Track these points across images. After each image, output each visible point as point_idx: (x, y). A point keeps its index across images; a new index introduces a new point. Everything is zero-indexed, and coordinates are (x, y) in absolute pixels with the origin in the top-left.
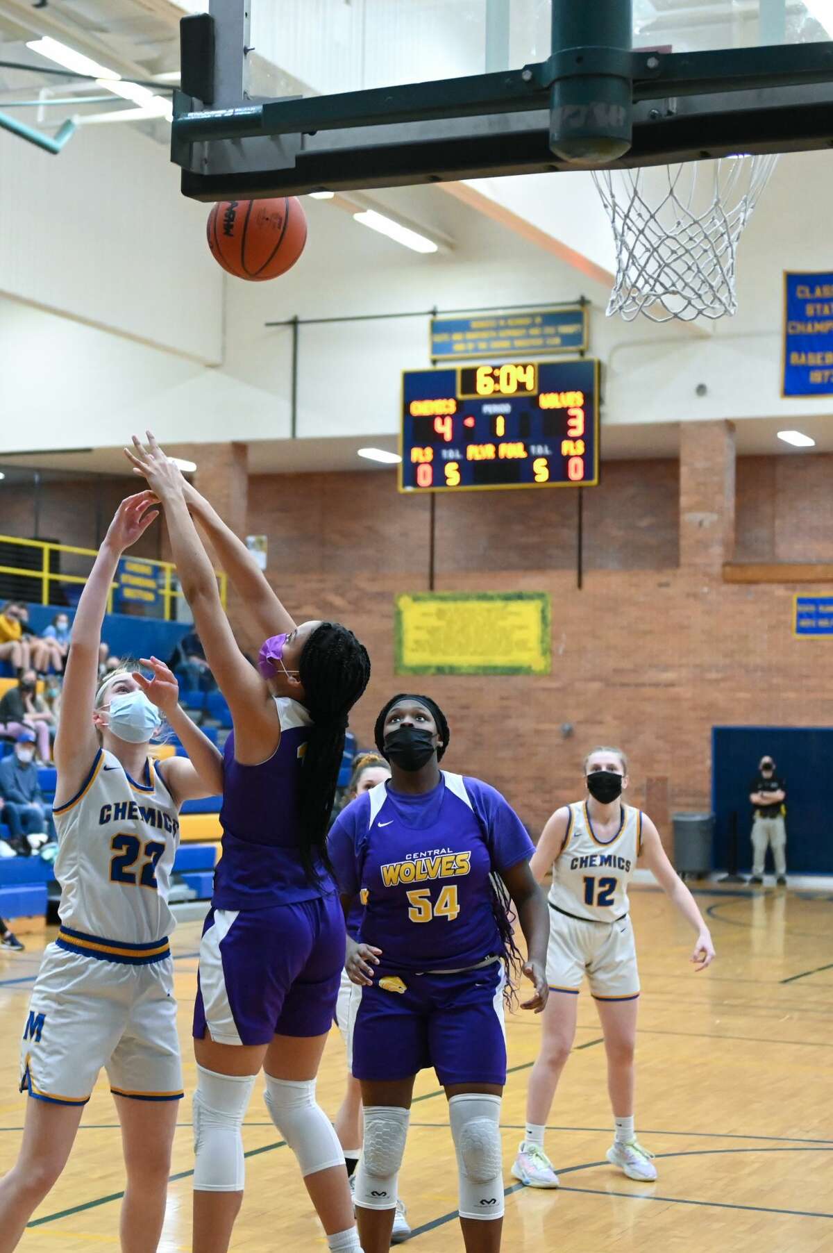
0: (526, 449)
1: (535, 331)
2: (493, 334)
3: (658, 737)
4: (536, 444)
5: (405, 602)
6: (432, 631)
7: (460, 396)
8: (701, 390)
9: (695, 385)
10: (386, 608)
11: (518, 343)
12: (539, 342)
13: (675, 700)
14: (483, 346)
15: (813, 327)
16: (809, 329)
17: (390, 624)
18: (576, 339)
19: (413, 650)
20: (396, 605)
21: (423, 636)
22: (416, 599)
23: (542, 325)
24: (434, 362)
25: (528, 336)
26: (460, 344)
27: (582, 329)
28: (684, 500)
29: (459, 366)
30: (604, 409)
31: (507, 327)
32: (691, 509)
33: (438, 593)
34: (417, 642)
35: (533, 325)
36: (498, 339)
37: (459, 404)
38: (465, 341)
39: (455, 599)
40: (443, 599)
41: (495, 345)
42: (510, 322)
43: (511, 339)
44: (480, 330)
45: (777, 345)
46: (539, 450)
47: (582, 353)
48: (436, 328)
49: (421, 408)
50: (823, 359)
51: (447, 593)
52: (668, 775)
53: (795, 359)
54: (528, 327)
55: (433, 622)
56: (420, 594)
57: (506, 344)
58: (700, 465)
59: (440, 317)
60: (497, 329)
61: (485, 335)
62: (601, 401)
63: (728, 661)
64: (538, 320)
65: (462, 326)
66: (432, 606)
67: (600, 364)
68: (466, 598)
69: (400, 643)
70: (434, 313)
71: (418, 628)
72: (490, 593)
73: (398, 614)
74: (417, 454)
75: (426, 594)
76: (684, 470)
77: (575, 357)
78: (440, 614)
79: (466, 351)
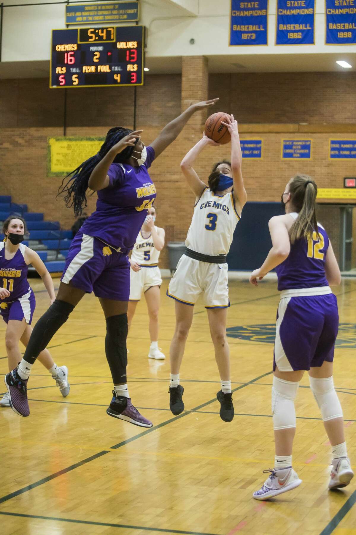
0: (110, 68)
1: (115, 12)
2: (95, 13)
3: (170, 206)
4: (115, 66)
5: (52, 141)
6: (65, 155)
7: (79, 43)
8: (192, 41)
9: (189, 39)
10: (44, 144)
11: (107, 18)
12: (117, 17)
13: (179, 188)
14: (90, 18)
15: (243, 13)
16: (242, 14)
17: (45, 152)
18: (134, 16)
19: (56, 165)
20: (48, 143)
21: (60, 157)
22: (57, 140)
23: (118, 9)
24: (68, 26)
25: (112, 14)
26: (80, 17)
27: (137, 11)
28: (183, 94)
29: (79, 28)
30: (147, 50)
31: (101, 10)
32: (187, 98)
33: (68, 137)
34: (58, 160)
35: (114, 9)
36: (97, 15)
37: (79, 46)
38: (82, 16)
39: (76, 140)
40: (70, 140)
41: (96, 18)
42: (103, 8)
43: (104, 15)
44: (89, 11)
45: (227, 21)
46: (116, 69)
47: (137, 22)
48: (69, 9)
49: (61, 48)
50: (248, 28)
51: (71, 137)
52: (175, 224)
53: (235, 28)
54: (112, 10)
55: (65, 151)
56: (60, 138)
57: (101, 18)
58: (192, 77)
59: (70, 4)
60: (97, 10)
61: (91, 13)
62: (145, 46)
63: (203, 170)
64: (117, 7)
65: (81, 9)
66: (65, 143)
67: (145, 27)
68: (81, 140)
69: (50, 161)
70: (68, 2)
71: (58, 154)
72: (92, 137)
73: (49, 147)
74: (58, 70)
75: (63, 137)
76: (184, 79)
77: (134, 25)
78: (69, 147)
79: (82, 21)
